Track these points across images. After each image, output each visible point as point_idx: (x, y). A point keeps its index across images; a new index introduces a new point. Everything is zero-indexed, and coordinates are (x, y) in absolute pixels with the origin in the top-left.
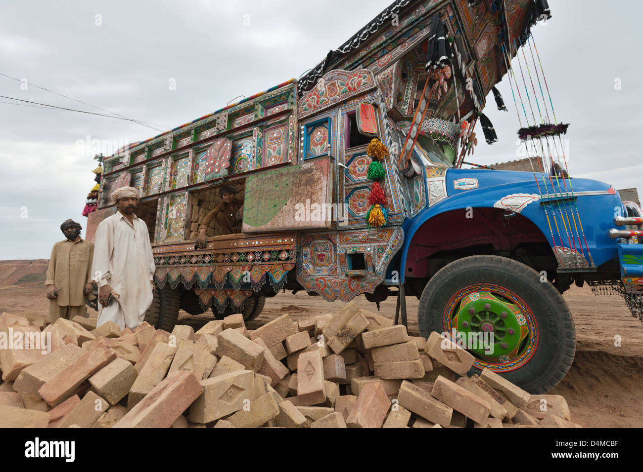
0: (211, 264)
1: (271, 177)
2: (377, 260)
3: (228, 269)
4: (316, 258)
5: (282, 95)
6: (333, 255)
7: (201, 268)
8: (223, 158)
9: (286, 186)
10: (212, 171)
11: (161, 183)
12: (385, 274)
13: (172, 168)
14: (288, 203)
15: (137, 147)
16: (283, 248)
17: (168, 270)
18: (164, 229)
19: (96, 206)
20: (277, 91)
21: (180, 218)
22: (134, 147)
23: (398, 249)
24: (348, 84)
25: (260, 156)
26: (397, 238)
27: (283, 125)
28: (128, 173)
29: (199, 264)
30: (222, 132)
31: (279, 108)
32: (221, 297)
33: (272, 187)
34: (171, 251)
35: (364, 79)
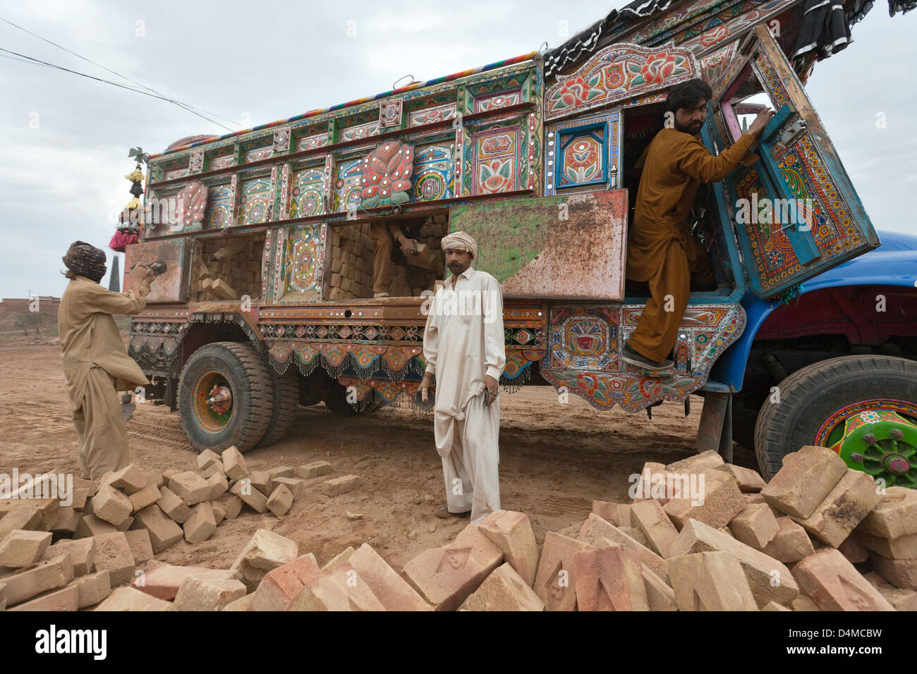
0: (380, 342)
1: (503, 212)
2: (694, 354)
3: (414, 351)
4: (575, 343)
5: (512, 77)
6: (608, 341)
7: (359, 347)
8: (397, 174)
9: (534, 228)
10: (375, 192)
11: (271, 207)
12: (707, 375)
13: (290, 182)
14: (541, 256)
15: (217, 143)
16: (522, 326)
17: (293, 345)
18: (279, 280)
19: (138, 234)
20: (504, 70)
21: (309, 265)
22: (210, 142)
23: (734, 339)
24: (646, 69)
25: (469, 175)
26: (734, 322)
27: (512, 129)
28: (200, 184)
29: (354, 340)
30: (392, 130)
31: (502, 100)
32: (389, 391)
33: (505, 227)
34: (298, 316)
35: (677, 63)
